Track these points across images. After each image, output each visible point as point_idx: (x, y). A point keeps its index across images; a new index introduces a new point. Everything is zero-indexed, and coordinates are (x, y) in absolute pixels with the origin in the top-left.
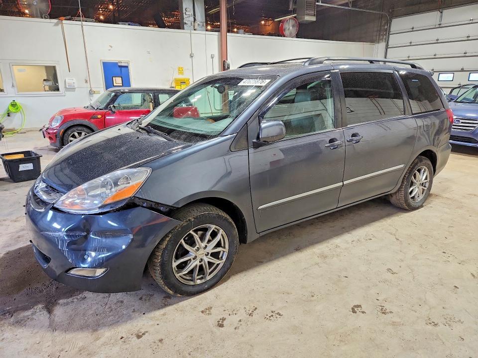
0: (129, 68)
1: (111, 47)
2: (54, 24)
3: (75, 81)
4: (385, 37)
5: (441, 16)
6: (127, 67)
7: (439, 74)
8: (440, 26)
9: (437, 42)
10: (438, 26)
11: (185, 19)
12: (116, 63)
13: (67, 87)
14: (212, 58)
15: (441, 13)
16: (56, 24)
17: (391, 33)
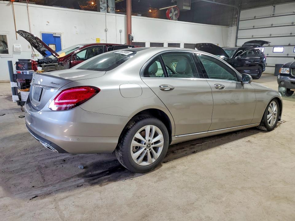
0: (61, 38)
1: (49, 23)
2: (6, 4)
3: (20, 46)
4: (236, 22)
5: (274, 9)
6: (59, 37)
7: (274, 48)
8: (273, 16)
9: (272, 26)
10: (272, 16)
11: (101, 5)
12: (52, 35)
13: (15, 51)
14: (120, 32)
15: (274, 7)
16: (8, 5)
17: (240, 20)
